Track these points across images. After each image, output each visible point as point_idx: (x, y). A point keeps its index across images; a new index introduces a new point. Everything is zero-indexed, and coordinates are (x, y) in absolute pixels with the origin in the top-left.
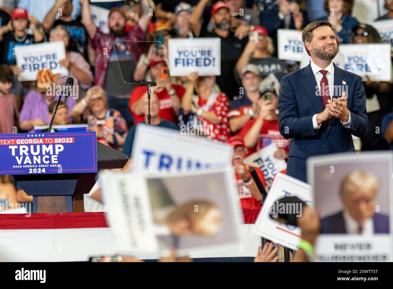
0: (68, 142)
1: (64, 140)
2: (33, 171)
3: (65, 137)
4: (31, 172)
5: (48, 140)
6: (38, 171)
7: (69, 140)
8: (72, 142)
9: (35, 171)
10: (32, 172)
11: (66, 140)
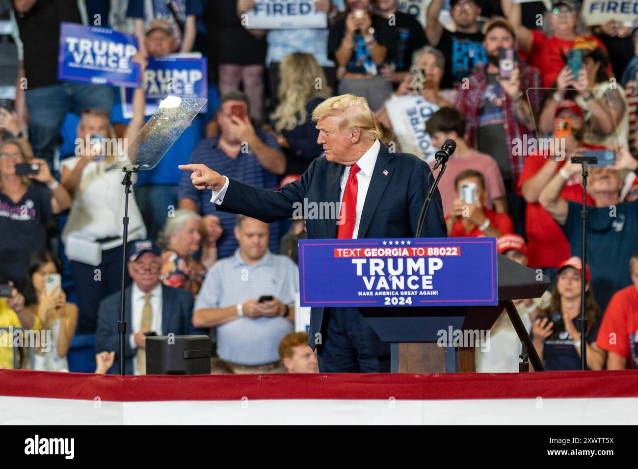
0: (450, 254)
1: (442, 251)
2: (390, 302)
3: (445, 246)
4: (387, 303)
5: (416, 251)
6: (399, 301)
7: (452, 251)
8: (456, 254)
9: (395, 301)
10: (390, 304)
11: (447, 251)
